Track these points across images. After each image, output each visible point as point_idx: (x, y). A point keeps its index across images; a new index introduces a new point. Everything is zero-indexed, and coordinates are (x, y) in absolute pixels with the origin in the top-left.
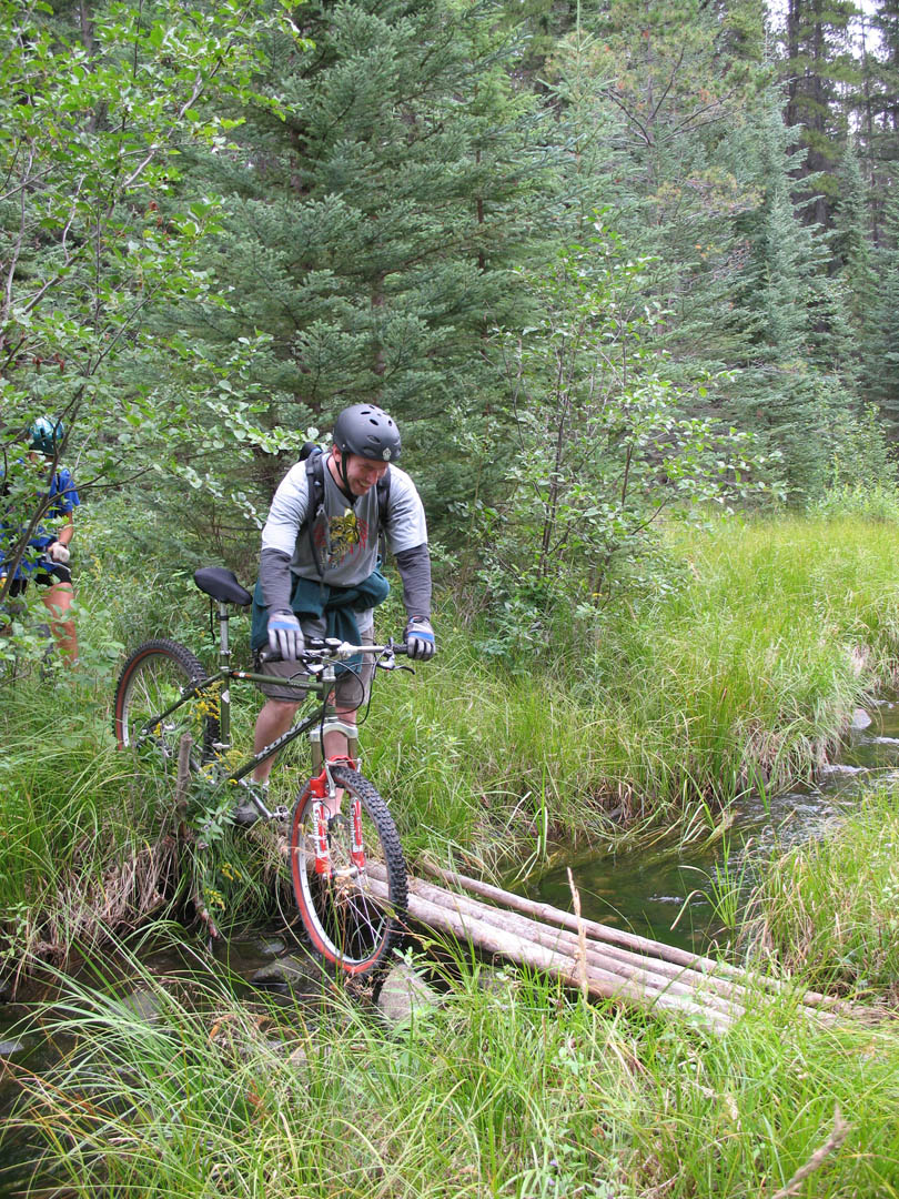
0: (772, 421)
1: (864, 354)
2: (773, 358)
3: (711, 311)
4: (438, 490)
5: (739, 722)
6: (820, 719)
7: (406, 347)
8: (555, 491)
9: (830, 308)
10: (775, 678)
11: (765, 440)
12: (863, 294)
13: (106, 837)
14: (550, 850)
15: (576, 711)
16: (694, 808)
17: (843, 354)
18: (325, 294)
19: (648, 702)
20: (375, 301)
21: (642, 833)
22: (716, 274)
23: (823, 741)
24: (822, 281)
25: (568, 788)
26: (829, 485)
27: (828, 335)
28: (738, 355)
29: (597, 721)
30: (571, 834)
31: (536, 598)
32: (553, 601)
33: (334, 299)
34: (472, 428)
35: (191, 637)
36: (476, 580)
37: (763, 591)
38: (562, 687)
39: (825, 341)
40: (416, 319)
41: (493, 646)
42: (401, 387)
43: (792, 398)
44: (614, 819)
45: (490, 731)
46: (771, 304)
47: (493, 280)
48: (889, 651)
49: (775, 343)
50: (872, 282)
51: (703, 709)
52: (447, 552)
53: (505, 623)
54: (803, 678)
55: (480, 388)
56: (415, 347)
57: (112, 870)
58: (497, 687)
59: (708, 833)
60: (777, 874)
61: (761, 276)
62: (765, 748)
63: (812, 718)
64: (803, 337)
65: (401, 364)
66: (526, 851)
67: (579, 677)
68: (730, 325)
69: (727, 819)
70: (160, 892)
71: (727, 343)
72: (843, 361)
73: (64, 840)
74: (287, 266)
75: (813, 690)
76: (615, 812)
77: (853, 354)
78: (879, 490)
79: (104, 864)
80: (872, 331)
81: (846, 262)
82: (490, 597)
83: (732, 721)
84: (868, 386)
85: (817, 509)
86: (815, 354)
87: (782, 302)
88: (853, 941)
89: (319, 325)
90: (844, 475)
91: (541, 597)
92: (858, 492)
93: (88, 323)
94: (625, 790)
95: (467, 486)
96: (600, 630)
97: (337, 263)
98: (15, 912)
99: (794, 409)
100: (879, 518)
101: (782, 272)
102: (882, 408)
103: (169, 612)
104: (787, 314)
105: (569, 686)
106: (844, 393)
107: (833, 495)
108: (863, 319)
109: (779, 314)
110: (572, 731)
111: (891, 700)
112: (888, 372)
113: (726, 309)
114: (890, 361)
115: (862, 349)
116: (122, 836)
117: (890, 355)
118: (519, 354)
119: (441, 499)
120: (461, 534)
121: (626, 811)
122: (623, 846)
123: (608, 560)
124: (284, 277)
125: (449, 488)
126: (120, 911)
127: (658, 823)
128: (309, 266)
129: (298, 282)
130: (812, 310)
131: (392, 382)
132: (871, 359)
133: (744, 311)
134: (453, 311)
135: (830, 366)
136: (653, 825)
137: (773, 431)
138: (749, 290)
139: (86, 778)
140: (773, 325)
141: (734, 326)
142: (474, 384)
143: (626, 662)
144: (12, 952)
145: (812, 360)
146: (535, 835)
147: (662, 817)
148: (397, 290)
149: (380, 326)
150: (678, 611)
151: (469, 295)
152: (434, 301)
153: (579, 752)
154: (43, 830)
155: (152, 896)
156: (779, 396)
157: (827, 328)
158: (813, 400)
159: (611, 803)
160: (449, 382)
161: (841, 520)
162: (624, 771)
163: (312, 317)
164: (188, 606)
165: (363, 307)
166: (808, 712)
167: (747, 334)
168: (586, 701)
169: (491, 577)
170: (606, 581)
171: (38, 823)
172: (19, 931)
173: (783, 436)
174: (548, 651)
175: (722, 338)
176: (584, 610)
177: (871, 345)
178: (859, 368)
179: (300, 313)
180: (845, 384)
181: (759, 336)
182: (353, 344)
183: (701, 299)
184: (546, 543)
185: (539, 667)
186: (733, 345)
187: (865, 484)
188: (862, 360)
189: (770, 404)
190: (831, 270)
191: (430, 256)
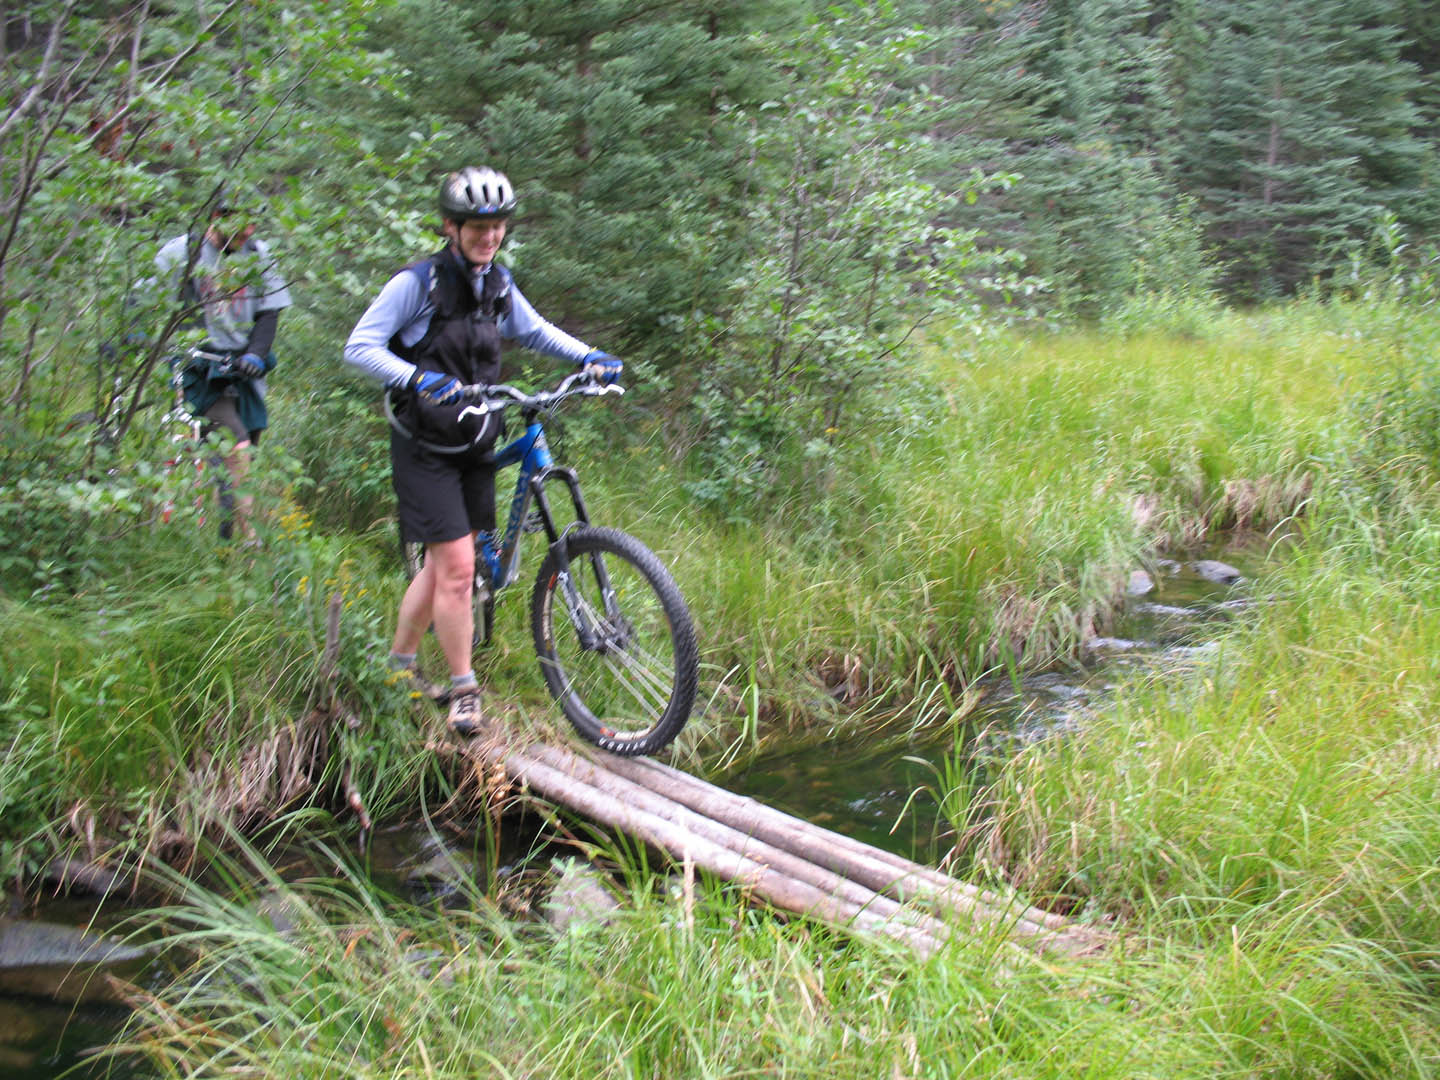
0: (1067, 213)
1: (1184, 132)
2: (1068, 137)
3: (995, 77)
4: (649, 298)
5: (991, 587)
6: (1088, 585)
7: (617, 126)
8: (789, 303)
9: (1146, 74)
10: (1038, 535)
11: (1055, 237)
12: (1186, 57)
13: (242, 713)
14: (761, 732)
15: (801, 569)
16: (930, 687)
17: (1158, 131)
18: (519, 61)
19: (886, 558)
20: (581, 68)
21: (869, 715)
22: (1005, 31)
23: (1090, 611)
24: (1136, 40)
25: (785, 660)
26: (1132, 291)
27: (1140, 108)
28: (1027, 131)
29: (823, 579)
30: (785, 716)
31: (763, 431)
32: (781, 435)
33: (529, 67)
34: (691, 227)
35: (351, 469)
36: (691, 406)
37: (1035, 426)
38: (786, 538)
39: (1136, 114)
40: (629, 93)
41: (706, 488)
42: (609, 174)
43: (1089, 186)
44: (838, 697)
45: (697, 590)
46: (1069, 71)
47: (723, 48)
48: (1182, 501)
49: (1073, 118)
50: (1198, 42)
51: (949, 570)
52: (657, 372)
53: (721, 461)
54: (1070, 537)
55: (702, 178)
56: (625, 128)
57: (250, 748)
58: (707, 538)
59: (945, 717)
60: (1010, 775)
61: (1060, 34)
62: (1020, 618)
63: (1077, 584)
64: (1108, 111)
65: (610, 147)
66: (732, 734)
67: (806, 527)
68: (1018, 96)
69: (970, 699)
70: (306, 773)
71: (1013, 117)
72: (1158, 139)
73: (195, 714)
74: (472, 26)
75: (1081, 552)
76: (839, 689)
77: (1172, 131)
78: (1190, 302)
79: (241, 743)
80: (1196, 104)
81: (1170, 17)
82: (706, 428)
83: (982, 584)
84: (1187, 170)
85: (1114, 322)
86: (1125, 130)
87: (1083, 68)
88: (1090, 854)
89: (511, 100)
90: (1148, 280)
91: (768, 428)
92: (1165, 302)
93: (233, 104)
94: (852, 662)
95: (684, 295)
96: (836, 471)
97: (535, 22)
98: (135, 800)
99: (1091, 200)
100: (1187, 334)
101: (1087, 30)
102: (1202, 199)
103: (326, 439)
104: (1089, 82)
105: (793, 539)
106: (1154, 180)
107: (1135, 304)
108: (1186, 88)
109: (1079, 83)
110: (794, 593)
111: (1178, 560)
112: (1212, 154)
113: (1015, 78)
114: (1214, 142)
115: (1183, 125)
116: (261, 711)
117: (1216, 135)
118: (753, 137)
119: (652, 309)
120: (676, 352)
121: (852, 689)
122: (847, 730)
123: (847, 388)
124: (471, 40)
125: (661, 296)
126: (258, 797)
127: (890, 702)
128: (500, 24)
129: (485, 47)
130: (1124, 77)
131: (598, 167)
132: (1191, 137)
133: (1035, 78)
134: (672, 84)
135: (1140, 144)
136: (882, 705)
137: (1065, 226)
138: (1046, 50)
139: (220, 644)
140: (1071, 96)
141: (1022, 97)
142: (696, 174)
143: (863, 510)
144: (132, 844)
145: (1119, 138)
146: (742, 714)
147: (893, 697)
148: (607, 56)
149: (583, 101)
150: (930, 450)
151: (692, 65)
152: (650, 72)
153: (800, 618)
154: (170, 704)
155: (296, 780)
156: (1073, 184)
157: (1140, 98)
158: (1117, 187)
159: (835, 678)
160: (667, 168)
161: (1142, 335)
162: (852, 642)
163: (503, 88)
164: (349, 431)
165: (565, 75)
166: (1072, 575)
167: (1038, 107)
168: (812, 557)
169: (708, 405)
170: (843, 412)
171: (164, 695)
172: (140, 820)
173: (1077, 231)
174: (772, 495)
175: (1007, 112)
176: (815, 447)
177: (1193, 120)
178: (1177, 149)
179: (488, 83)
180: (1158, 168)
181: (1053, 110)
182: (552, 125)
183: (984, 62)
184: (776, 365)
185: (759, 515)
186: (1022, 120)
187: (1174, 291)
188: (1182, 139)
189: (1064, 193)
190: (1149, 26)
191: (649, 14)
